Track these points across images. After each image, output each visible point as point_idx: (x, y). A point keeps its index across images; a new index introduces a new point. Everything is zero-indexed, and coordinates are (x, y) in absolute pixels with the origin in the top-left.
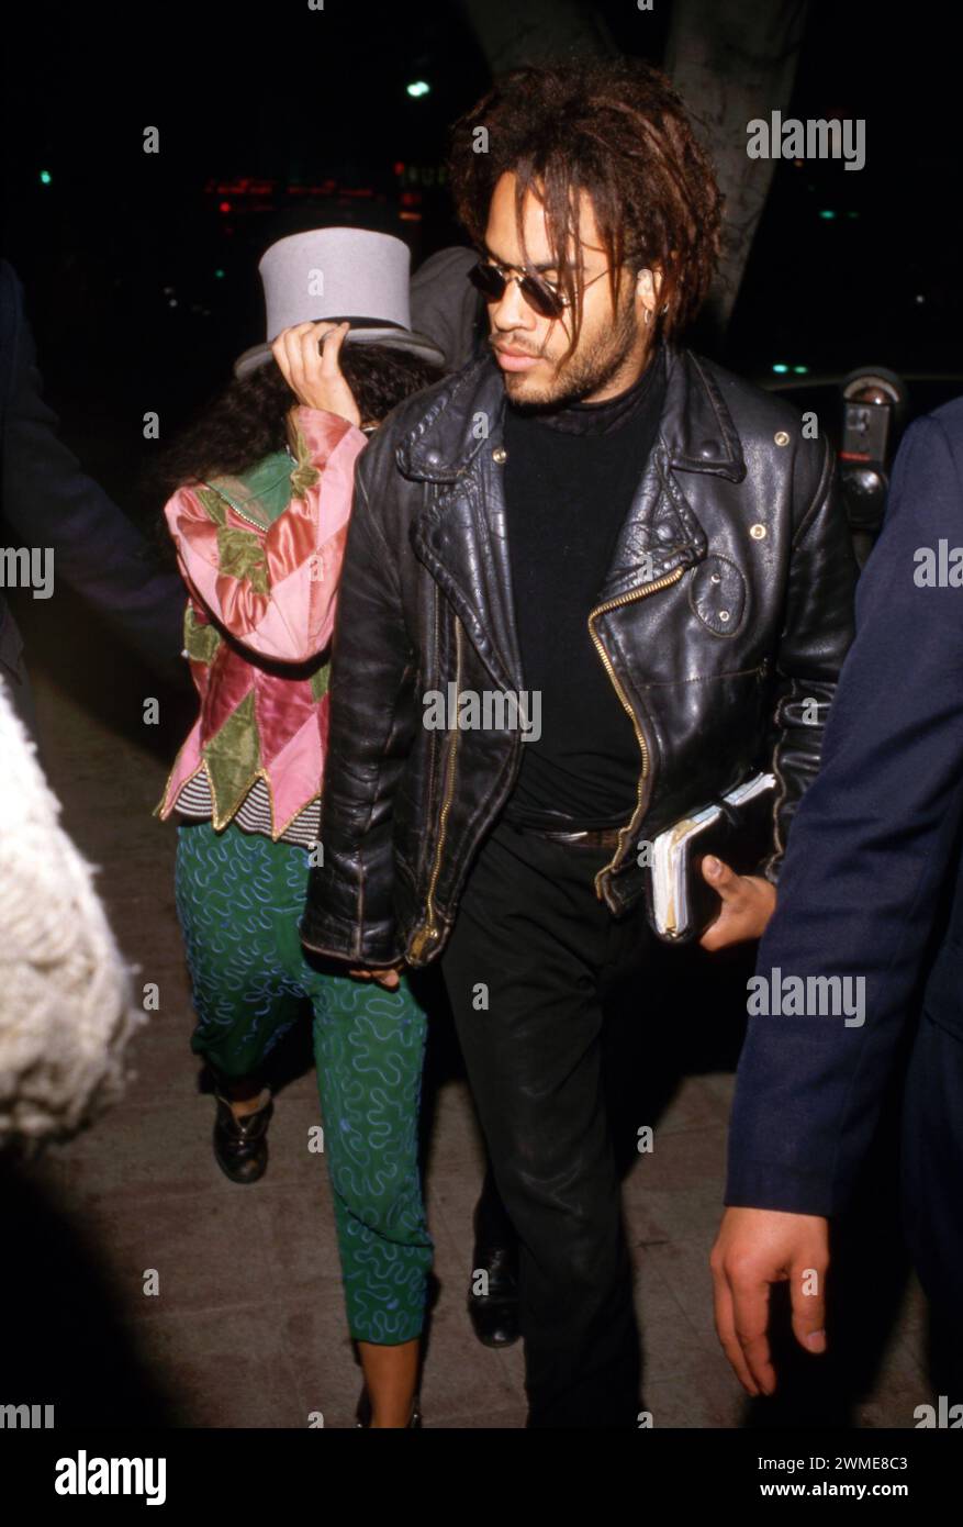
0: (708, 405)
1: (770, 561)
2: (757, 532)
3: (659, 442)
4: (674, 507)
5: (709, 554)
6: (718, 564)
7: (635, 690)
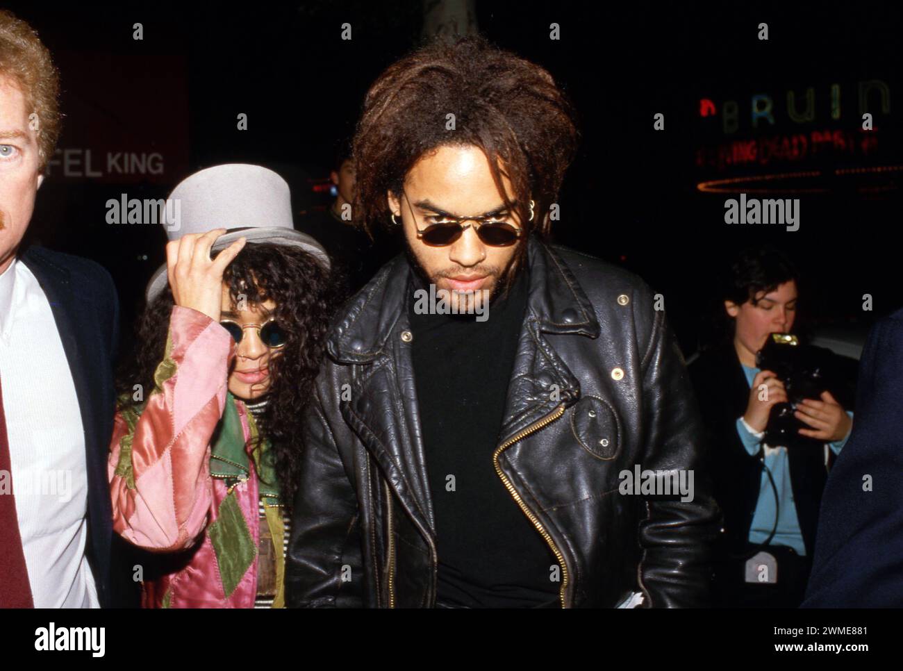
0: (563, 283)
1: (631, 396)
2: (617, 374)
3: (529, 313)
4: (549, 362)
5: (582, 397)
6: (591, 403)
7: (544, 512)
